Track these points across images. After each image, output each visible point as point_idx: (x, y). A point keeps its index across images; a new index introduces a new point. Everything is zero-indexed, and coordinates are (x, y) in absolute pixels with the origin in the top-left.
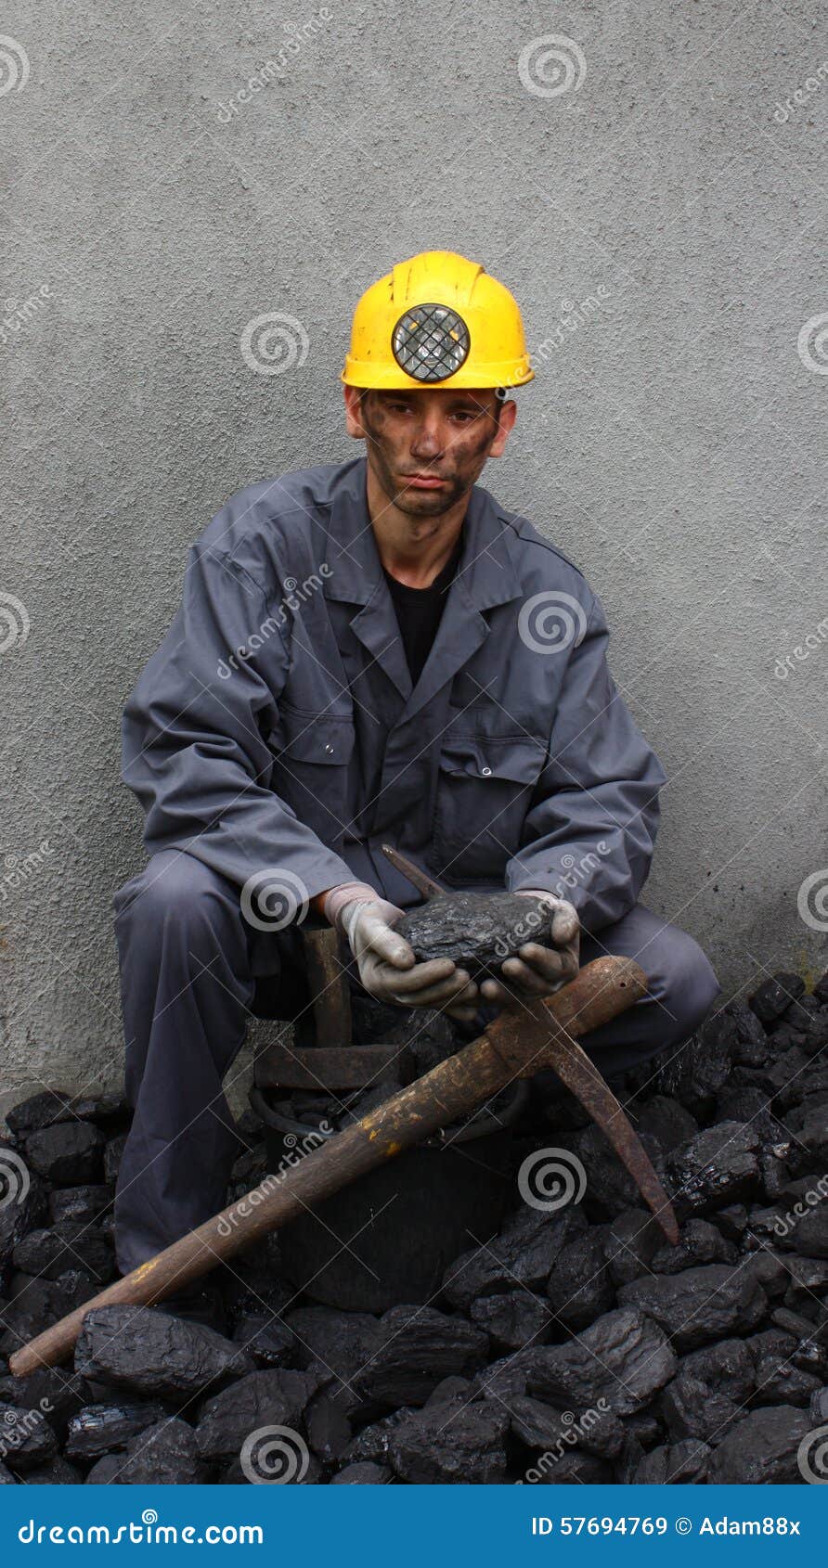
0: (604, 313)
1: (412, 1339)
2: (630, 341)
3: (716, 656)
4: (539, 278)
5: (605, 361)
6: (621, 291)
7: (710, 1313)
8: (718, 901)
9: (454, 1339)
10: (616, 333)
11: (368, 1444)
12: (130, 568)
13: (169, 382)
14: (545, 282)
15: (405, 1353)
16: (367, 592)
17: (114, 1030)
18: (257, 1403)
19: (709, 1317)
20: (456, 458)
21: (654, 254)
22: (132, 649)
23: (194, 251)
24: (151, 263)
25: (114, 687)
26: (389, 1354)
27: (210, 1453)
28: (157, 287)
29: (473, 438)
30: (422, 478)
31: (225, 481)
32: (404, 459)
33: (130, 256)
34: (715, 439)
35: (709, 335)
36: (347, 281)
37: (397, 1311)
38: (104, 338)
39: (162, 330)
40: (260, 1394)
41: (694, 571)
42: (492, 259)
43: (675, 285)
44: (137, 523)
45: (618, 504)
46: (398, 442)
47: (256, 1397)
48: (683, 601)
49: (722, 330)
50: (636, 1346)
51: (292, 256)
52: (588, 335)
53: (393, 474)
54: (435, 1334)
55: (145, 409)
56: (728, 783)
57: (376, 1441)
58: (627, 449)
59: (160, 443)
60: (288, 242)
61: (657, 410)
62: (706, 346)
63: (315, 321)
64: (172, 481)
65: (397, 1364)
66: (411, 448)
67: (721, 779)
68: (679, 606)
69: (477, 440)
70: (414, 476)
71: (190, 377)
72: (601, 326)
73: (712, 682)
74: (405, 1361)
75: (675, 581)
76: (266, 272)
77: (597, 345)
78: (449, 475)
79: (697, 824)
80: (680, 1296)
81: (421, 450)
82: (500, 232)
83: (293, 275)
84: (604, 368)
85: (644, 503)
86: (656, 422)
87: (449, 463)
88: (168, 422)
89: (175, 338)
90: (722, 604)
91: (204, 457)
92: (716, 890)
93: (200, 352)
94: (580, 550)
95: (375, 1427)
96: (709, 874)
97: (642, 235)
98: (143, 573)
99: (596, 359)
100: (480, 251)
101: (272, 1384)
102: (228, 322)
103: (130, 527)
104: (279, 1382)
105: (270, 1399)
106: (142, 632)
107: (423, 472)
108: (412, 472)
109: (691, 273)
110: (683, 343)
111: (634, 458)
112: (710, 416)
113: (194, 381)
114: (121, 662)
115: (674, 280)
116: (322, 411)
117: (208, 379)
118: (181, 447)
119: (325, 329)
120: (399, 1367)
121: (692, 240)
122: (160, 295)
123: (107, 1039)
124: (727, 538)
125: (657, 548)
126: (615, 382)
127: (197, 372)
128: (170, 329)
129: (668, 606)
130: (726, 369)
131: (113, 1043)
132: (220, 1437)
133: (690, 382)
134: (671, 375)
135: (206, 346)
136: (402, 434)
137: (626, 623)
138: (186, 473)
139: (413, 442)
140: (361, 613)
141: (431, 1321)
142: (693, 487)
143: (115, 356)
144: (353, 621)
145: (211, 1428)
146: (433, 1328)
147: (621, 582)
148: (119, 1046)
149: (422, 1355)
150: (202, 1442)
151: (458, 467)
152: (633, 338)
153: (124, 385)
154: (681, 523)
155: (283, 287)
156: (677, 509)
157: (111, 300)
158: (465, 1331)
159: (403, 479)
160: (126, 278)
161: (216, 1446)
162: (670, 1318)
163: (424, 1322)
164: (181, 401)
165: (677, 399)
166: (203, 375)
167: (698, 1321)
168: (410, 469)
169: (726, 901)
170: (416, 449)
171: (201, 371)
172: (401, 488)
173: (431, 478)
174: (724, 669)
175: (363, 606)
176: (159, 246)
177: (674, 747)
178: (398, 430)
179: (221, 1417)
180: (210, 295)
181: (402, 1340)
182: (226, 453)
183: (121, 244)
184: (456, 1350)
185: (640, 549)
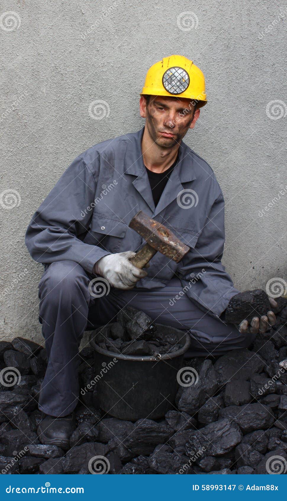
0: (213, 59)
1: (145, 432)
2: (222, 69)
3: (254, 183)
4: (190, 46)
5: (213, 76)
6: (219, 51)
7: (255, 421)
8: (254, 272)
9: (160, 432)
10: (217, 66)
11: (127, 470)
12: (41, 151)
13: (55, 83)
14: (192, 47)
15: (142, 437)
16: (139, 172)
17: (35, 319)
18: (86, 454)
19: (255, 423)
20: (179, 128)
21: (231, 37)
22: (42, 181)
23: (65, 36)
24: (49, 41)
25: (36, 195)
26: (137, 437)
27: (67, 471)
28: (51, 49)
29: (185, 121)
30: (166, 133)
31: (76, 120)
32: (161, 126)
33: (41, 38)
34: (253, 105)
35: (251, 67)
36: (120, 47)
37: (140, 421)
38: (32, 68)
39: (53, 65)
40: (87, 451)
41: (246, 152)
42: (172, 39)
43: (239, 49)
44: (44, 135)
45: (218, 128)
46: (159, 120)
47: (86, 452)
48: (241, 163)
49: (256, 65)
50: (227, 431)
51: (100, 38)
52: (207, 67)
53: (156, 131)
54: (152, 430)
55: (47, 94)
56: (258, 229)
57: (130, 468)
58: (221, 108)
59: (52, 106)
60: (99, 33)
61: (232, 94)
62: (250, 71)
63: (108, 62)
64: (57, 120)
65: (139, 441)
66: (164, 123)
67: (256, 228)
68: (240, 165)
69: (187, 122)
70: (163, 132)
71: (63, 82)
72: (212, 64)
73: (252, 193)
74: (142, 440)
75: (238, 156)
76: (91, 44)
77: (210, 70)
78: (176, 133)
79: (247, 244)
80: (244, 414)
81: (167, 124)
82: (175, 30)
83: (101, 45)
84: (213, 79)
85: (228, 128)
86: (231, 98)
87: (176, 129)
88: (56, 98)
89: (58, 68)
90: (256, 164)
91: (68, 111)
92: (253, 268)
93: (67, 73)
94: (204, 145)
95: (130, 463)
96: (251, 262)
97: (227, 30)
98: (46, 154)
99: (210, 75)
100: (168, 36)
101: (92, 448)
102: (77, 62)
103: (41, 136)
104: (95, 447)
105: (91, 453)
106: (46, 175)
107: (166, 131)
108: (163, 131)
109: (244, 44)
110: (241, 70)
111: (224, 111)
112: (251, 96)
113: (65, 83)
114: (38, 185)
115: (238, 47)
116: (111, 94)
117: (70, 83)
118: (60, 107)
119: (112, 65)
120: (140, 442)
121: (245, 32)
122: (52, 52)
123: (33, 322)
124: (258, 140)
125: (232, 144)
126: (217, 84)
127: (66, 80)
128: (56, 64)
129: (236, 165)
130: (257, 79)
131: (35, 324)
132: (72, 465)
133: (245, 84)
134: (237, 81)
135: (69, 71)
136: (161, 118)
137: (221, 171)
138: (61, 117)
139: (165, 120)
140: (137, 179)
141: (151, 426)
142: (245, 122)
143: (36, 74)
144: (133, 182)
145: (69, 462)
146: (152, 428)
147: (219, 156)
148: (37, 325)
149: (149, 438)
150: (65, 467)
151: (179, 131)
152: (223, 68)
153: (39, 85)
154: (241, 135)
155: (97, 49)
156: (240, 130)
157: (34, 54)
158: (164, 429)
159: (160, 133)
160: (40, 46)
161: (70, 469)
162: (241, 422)
163: (149, 426)
164: (60, 91)
165: (239, 90)
166: (68, 81)
167: (251, 424)
168: (163, 130)
169: (257, 272)
170: (165, 124)
171: (67, 80)
172: (159, 137)
173: (170, 134)
174: (256, 188)
175: (137, 177)
176: (52, 34)
177: (238, 216)
178: (160, 116)
179: (72, 458)
180: (70, 52)
181: (141, 432)
182: (76, 109)
183: (38, 34)
184: (161, 436)
185: (226, 144)
